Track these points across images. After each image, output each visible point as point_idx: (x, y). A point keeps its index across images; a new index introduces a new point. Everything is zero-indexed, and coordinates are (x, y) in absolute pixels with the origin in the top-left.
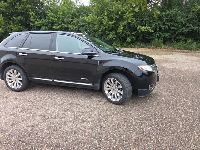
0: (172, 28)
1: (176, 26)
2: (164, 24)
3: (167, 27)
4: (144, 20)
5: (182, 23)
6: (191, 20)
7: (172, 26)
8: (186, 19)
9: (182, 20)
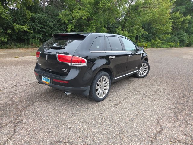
0: (43, 30)
1: (46, 28)
2: (36, 25)
3: (39, 28)
4: (17, 18)
5: (50, 26)
6: (55, 25)
7: (43, 28)
8: (53, 24)
9: (51, 24)
